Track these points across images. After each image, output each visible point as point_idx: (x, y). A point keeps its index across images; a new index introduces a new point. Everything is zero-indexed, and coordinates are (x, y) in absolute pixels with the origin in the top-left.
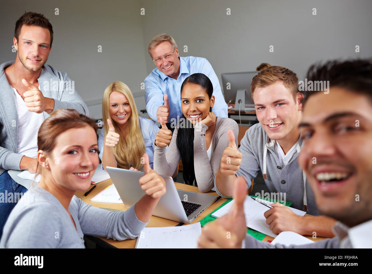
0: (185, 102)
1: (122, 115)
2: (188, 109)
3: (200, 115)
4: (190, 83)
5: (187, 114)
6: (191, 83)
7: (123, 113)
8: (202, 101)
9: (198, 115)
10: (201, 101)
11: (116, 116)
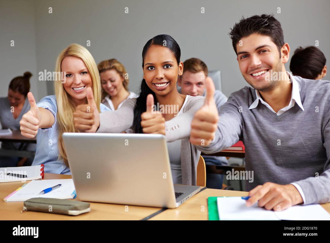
0: (149, 68)
1: (79, 87)
2: (154, 77)
3: (168, 84)
4: (155, 46)
5: (152, 82)
6: (157, 46)
7: (79, 85)
8: (171, 66)
9: (166, 84)
10: (169, 67)
11: (72, 89)
